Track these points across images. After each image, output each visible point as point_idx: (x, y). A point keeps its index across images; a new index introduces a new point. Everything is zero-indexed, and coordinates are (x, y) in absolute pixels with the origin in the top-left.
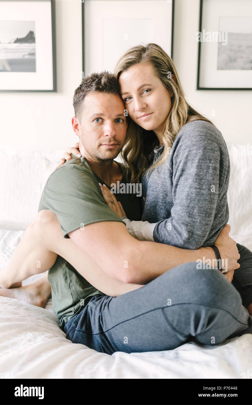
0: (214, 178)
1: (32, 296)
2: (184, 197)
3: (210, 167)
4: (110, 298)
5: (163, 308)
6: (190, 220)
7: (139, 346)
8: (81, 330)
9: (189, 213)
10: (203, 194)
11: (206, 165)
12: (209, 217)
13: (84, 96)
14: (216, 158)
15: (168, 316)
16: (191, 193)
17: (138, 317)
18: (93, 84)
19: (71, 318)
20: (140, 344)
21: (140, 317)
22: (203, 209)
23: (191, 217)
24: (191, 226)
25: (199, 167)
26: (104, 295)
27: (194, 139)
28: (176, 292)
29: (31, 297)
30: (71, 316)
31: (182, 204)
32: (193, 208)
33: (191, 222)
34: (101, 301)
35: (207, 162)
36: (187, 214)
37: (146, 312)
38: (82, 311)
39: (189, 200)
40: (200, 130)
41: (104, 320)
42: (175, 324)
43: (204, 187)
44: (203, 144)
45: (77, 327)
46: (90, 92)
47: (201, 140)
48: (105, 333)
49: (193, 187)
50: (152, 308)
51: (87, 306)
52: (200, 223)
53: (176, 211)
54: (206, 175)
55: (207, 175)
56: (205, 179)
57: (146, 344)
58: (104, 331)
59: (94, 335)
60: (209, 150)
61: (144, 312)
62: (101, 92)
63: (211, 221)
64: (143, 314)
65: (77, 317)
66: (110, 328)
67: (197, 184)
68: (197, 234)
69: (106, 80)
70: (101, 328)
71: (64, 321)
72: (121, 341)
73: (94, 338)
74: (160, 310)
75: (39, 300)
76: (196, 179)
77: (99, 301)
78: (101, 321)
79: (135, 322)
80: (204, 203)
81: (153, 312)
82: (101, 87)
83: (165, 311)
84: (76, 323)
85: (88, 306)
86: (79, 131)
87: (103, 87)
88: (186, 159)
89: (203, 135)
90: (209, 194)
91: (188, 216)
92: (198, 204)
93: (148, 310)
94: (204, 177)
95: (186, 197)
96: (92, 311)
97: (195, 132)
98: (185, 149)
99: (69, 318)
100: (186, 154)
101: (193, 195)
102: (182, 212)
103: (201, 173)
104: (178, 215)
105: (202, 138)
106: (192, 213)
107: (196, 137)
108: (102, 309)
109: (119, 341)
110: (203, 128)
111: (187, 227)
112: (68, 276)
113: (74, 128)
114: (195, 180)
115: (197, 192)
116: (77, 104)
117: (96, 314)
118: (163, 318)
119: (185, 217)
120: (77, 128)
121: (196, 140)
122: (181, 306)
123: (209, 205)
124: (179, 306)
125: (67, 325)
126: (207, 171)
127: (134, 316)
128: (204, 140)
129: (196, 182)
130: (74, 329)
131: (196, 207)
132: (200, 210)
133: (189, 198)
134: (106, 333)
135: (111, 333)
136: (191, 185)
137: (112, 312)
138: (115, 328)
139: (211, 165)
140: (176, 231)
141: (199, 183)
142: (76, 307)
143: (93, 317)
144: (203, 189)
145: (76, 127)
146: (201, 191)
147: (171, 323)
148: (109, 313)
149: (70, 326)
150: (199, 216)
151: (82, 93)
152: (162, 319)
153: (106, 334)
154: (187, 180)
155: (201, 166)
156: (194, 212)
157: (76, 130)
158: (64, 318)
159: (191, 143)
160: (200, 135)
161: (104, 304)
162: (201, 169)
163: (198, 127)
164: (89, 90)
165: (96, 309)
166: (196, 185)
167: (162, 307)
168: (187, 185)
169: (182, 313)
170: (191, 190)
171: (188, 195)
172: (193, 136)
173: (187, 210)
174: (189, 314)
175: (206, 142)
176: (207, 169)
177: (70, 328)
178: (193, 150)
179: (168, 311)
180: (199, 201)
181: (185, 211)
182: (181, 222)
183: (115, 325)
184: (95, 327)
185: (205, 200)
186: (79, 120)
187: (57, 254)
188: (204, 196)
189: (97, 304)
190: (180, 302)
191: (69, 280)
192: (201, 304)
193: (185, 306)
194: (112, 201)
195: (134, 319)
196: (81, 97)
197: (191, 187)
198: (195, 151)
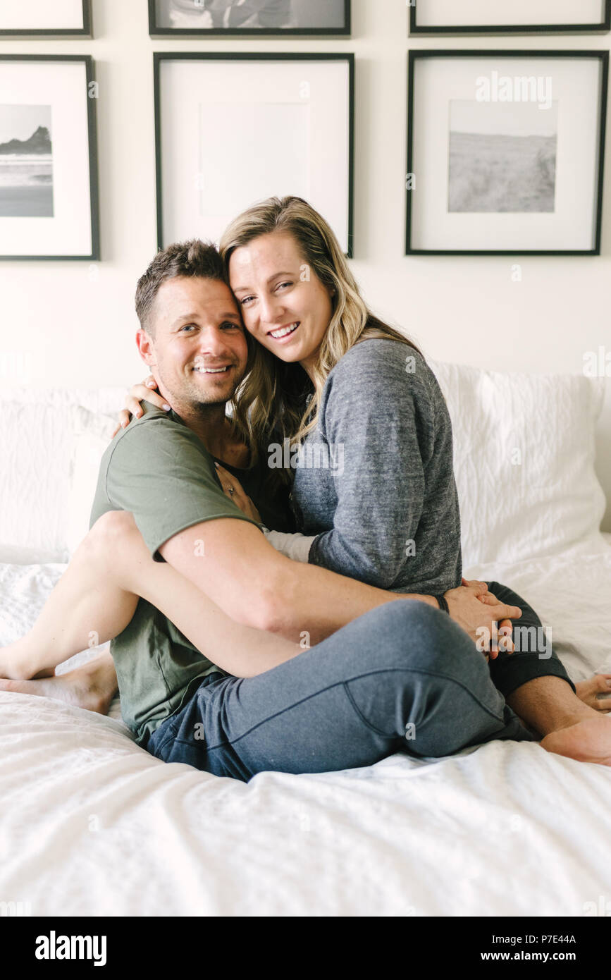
0: (403, 449)
1: (81, 692)
2: (350, 491)
3: (393, 429)
4: (239, 681)
5: (346, 683)
6: (367, 532)
7: (301, 763)
8: (185, 740)
9: (364, 520)
10: (384, 481)
11: (384, 425)
12: (402, 521)
13: (157, 287)
14: (403, 410)
15: (355, 697)
16: (363, 482)
17: (299, 706)
18: (172, 264)
19: (163, 723)
20: (302, 759)
21: (304, 703)
22: (388, 509)
23: (369, 526)
24: (370, 543)
25: (371, 431)
26: (228, 675)
27: (357, 380)
28: (369, 652)
29: (80, 694)
30: (162, 719)
31: (348, 505)
32: (370, 509)
33: (370, 536)
34: (221, 687)
35: (386, 421)
36: (359, 522)
37: (314, 692)
38: (186, 708)
39: (361, 496)
40: (367, 362)
41: (229, 720)
42: (367, 711)
43: (385, 468)
44: (375, 387)
45: (178, 736)
46: (168, 278)
47: (370, 382)
48: (232, 745)
49: (364, 470)
50: (326, 685)
51: (195, 696)
52: (387, 535)
53: (341, 519)
54: (385, 445)
55: (389, 445)
56: (385, 453)
57: (313, 756)
58: (230, 741)
59: (209, 750)
60: (387, 398)
61: (310, 694)
62: (189, 276)
63: (407, 527)
64: (310, 697)
65: (176, 718)
66: (242, 734)
67: (371, 464)
68: (385, 557)
69: (196, 253)
70: (223, 736)
71: (147, 729)
72: (265, 756)
73: (211, 755)
74: (341, 686)
75: (95, 700)
76: (369, 454)
77: (219, 687)
78: (223, 722)
79: (293, 714)
80: (389, 497)
81: (328, 692)
82: (187, 266)
83: (350, 688)
84: (175, 730)
85: (197, 697)
86: (151, 356)
87: (191, 266)
88: (345, 418)
89: (372, 373)
90: (396, 480)
91: (362, 525)
92: (378, 500)
93: (319, 688)
94: (382, 448)
95: (354, 490)
96: (204, 705)
97: (358, 368)
98: (342, 399)
99: (159, 724)
100: (345, 409)
101: (367, 486)
102: (351, 520)
103: (377, 443)
104: (345, 526)
105: (371, 377)
106: (370, 519)
107: (360, 377)
108: (225, 699)
109: (260, 758)
110: (374, 357)
111: (362, 545)
112: (156, 643)
113: (142, 353)
114: (366, 456)
115: (374, 478)
116: (143, 306)
117: (213, 710)
118: (346, 701)
119: (358, 529)
120: (148, 351)
121: (360, 381)
122: (378, 675)
123: (400, 500)
124: (375, 676)
125: (154, 738)
126: (388, 437)
127: (292, 704)
128: (376, 380)
129: (368, 460)
130: (170, 741)
131: (375, 505)
132: (384, 511)
133: (360, 491)
134: (236, 743)
135: (244, 743)
136: (360, 466)
137: (245, 704)
138: (253, 732)
139: (393, 424)
140: (348, 551)
141: (374, 461)
142: (172, 701)
143: (207, 717)
144: (384, 472)
145: (145, 349)
146: (381, 475)
147: (361, 709)
148: (240, 704)
149: (161, 737)
150: (383, 522)
151: (152, 282)
152: (345, 704)
153: (235, 747)
154: (351, 458)
155: (374, 429)
156: (371, 516)
157: (146, 355)
158: (147, 725)
159: (352, 389)
160: (367, 373)
161: (227, 690)
162: (375, 434)
163: (364, 357)
164: (167, 275)
165: (213, 701)
166: (369, 466)
167: (344, 680)
168: (353, 467)
169: (380, 689)
170: (362, 476)
171: (357, 486)
172: (355, 376)
173: (359, 515)
174: (393, 690)
175: (379, 384)
176: (387, 434)
177: (163, 740)
178: (357, 401)
179: (356, 687)
180: (379, 494)
181: (357, 516)
182: (352, 538)
183: (253, 727)
184: (212, 734)
185: (390, 491)
186: (150, 334)
187: (137, 595)
188: (388, 485)
189: (215, 691)
190: (378, 669)
191: (157, 652)
192: (414, 671)
193: (385, 676)
194: (232, 489)
195: (291, 711)
196: (152, 291)
197: (360, 470)
198: (360, 403)
